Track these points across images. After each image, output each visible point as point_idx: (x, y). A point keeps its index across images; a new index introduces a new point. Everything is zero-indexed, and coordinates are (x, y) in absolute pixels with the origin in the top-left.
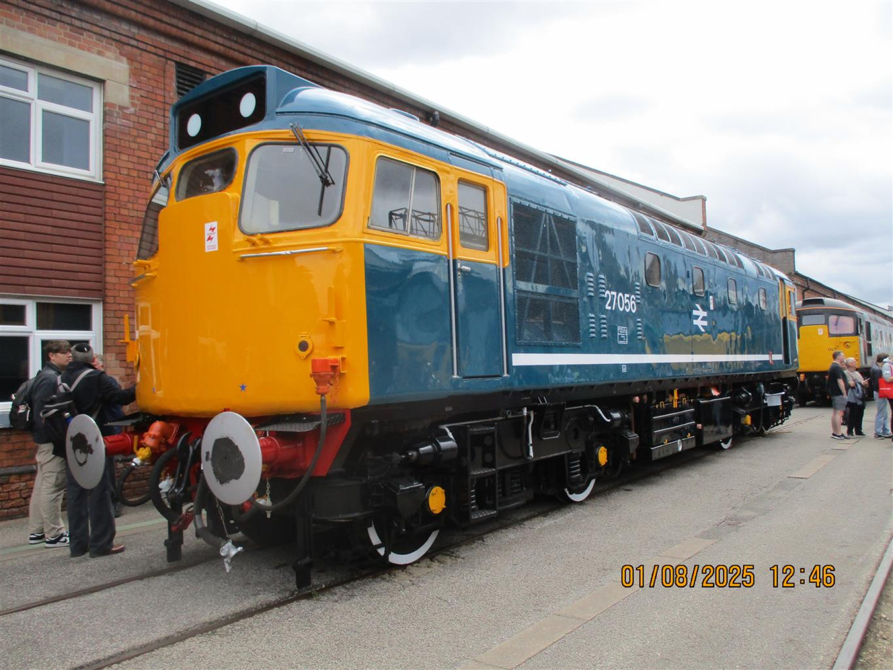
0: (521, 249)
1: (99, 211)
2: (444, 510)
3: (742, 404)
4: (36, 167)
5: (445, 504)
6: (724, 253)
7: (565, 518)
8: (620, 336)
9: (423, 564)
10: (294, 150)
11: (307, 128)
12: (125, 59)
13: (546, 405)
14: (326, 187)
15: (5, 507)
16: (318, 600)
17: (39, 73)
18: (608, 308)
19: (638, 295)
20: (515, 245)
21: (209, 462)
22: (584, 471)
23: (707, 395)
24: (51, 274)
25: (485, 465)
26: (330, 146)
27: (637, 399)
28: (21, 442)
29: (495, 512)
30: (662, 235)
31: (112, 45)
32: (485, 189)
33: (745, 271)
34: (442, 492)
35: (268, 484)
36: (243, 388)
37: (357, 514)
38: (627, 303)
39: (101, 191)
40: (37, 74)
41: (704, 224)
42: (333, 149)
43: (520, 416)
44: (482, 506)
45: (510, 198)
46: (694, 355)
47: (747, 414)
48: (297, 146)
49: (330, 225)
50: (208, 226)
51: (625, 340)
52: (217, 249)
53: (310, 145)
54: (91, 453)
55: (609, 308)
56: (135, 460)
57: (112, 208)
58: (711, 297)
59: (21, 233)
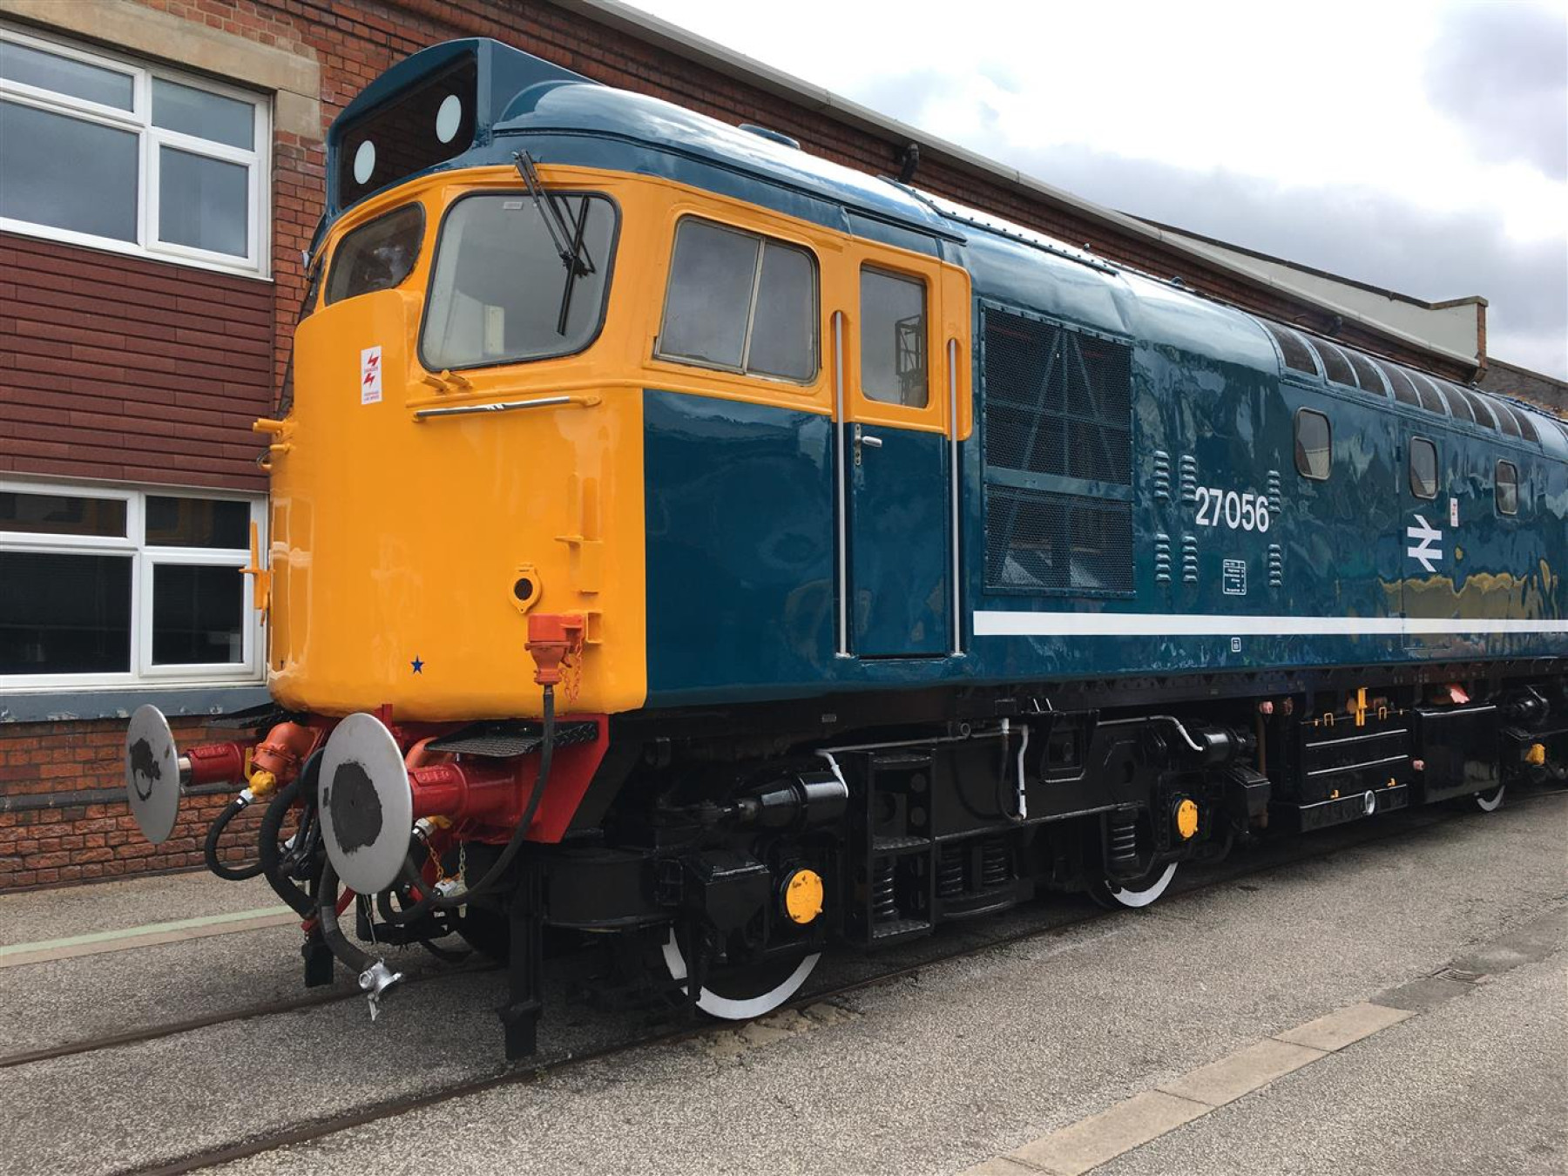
0: (1001, 403)
1: (262, 332)
2: (818, 915)
3: (1526, 720)
4: (148, 250)
5: (822, 907)
6: (1490, 410)
7: (1099, 941)
8: (1228, 579)
9: (779, 1021)
10: (523, 206)
11: (547, 162)
12: (312, 50)
13: (1051, 715)
14: (577, 277)
15: (77, 861)
16: (544, 1086)
17: (154, 78)
18: (1201, 521)
19: (1274, 495)
20: (988, 395)
21: (328, 809)
22: (1144, 846)
23: (1441, 702)
24: (173, 445)
25: (913, 831)
26: (587, 196)
27: (1269, 706)
28: (113, 746)
29: (928, 925)
30: (1337, 371)
31: (288, 24)
32: (923, 283)
33: (1541, 446)
34: (816, 882)
35: (462, 852)
36: (418, 665)
37: (629, 920)
38: (1248, 512)
39: (269, 297)
40: (150, 79)
41: (1481, 353)
42: (593, 201)
43: (999, 734)
44: (907, 910)
45: (979, 300)
46: (1406, 620)
47: (1537, 741)
48: (526, 198)
49: (578, 353)
50: (366, 355)
51: (1241, 588)
52: (380, 399)
53: (553, 195)
54: (158, 778)
55: (1206, 522)
56: (244, 793)
57: (286, 327)
58: (1454, 501)
59: (118, 369)
